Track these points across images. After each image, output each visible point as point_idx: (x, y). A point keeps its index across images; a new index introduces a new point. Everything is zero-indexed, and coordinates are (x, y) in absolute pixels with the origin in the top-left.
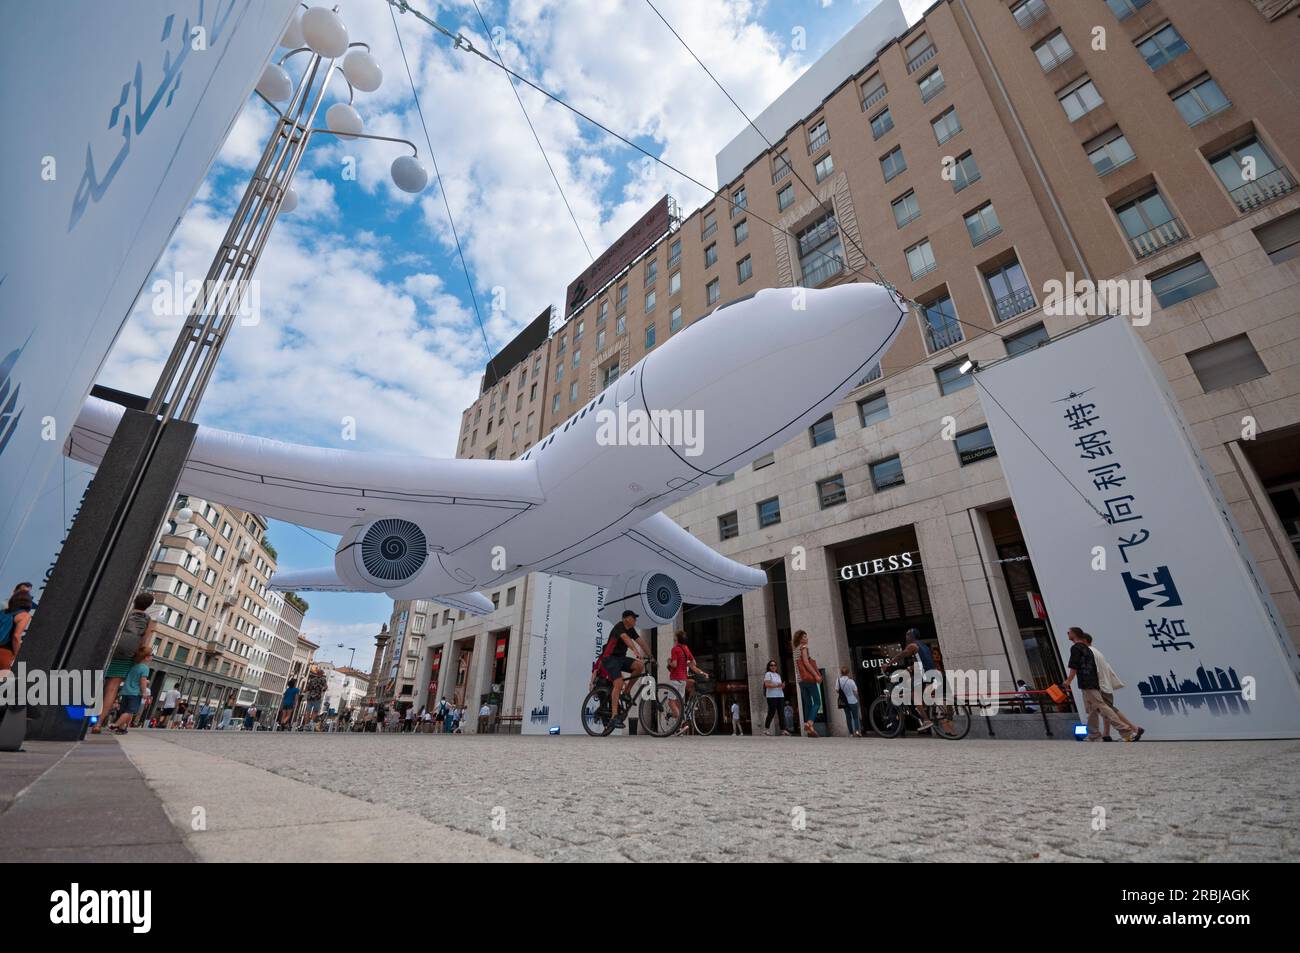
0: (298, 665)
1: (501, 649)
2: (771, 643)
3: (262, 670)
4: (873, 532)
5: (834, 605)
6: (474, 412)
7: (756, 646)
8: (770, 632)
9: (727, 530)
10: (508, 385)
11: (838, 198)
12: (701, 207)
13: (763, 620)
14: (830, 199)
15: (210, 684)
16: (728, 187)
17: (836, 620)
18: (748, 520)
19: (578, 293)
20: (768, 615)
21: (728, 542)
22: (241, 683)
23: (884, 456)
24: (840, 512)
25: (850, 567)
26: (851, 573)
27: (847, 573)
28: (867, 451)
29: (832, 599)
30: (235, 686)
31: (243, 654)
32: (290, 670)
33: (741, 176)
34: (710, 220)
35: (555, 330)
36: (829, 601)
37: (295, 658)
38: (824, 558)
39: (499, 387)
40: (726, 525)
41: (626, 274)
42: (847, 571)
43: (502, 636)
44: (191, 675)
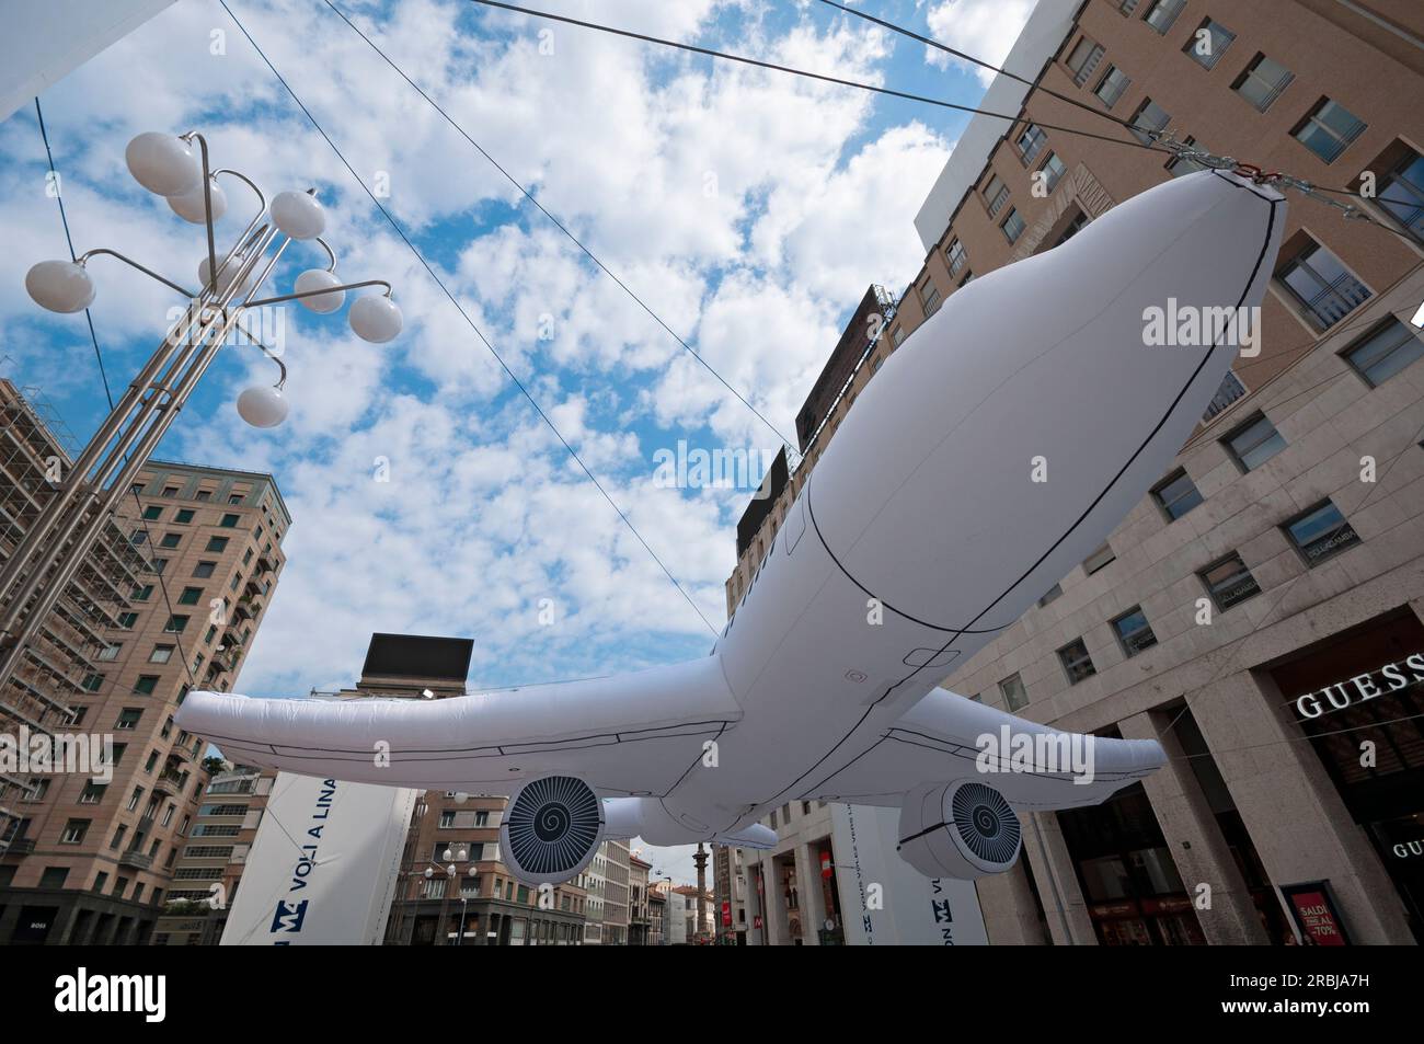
0: (636, 890)
1: (826, 865)
2: (1211, 839)
3: (602, 900)
4: (1332, 632)
5: (1303, 763)
6: (735, 581)
7: (1187, 846)
8: (1203, 821)
9: (1075, 668)
10: (761, 543)
11: (1083, 196)
12: (913, 281)
13: (1184, 801)
14: (1073, 201)
15: (555, 923)
16: (938, 246)
17: (1318, 788)
18: (1104, 648)
19: (808, 422)
20: (1190, 793)
21: (1084, 685)
22: (584, 918)
23: (1302, 506)
24: (1253, 610)
25: (1310, 696)
26: (1316, 705)
27: (1308, 706)
28: (1266, 507)
29: (1298, 755)
30: (578, 922)
31: (580, 885)
32: (629, 896)
33: (949, 229)
34: (928, 291)
35: (795, 469)
36: (1295, 760)
37: (632, 882)
38: (1255, 687)
39: (754, 547)
40: (1072, 661)
41: (851, 384)
42: (1307, 703)
43: (823, 848)
44: (534, 916)
